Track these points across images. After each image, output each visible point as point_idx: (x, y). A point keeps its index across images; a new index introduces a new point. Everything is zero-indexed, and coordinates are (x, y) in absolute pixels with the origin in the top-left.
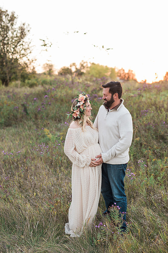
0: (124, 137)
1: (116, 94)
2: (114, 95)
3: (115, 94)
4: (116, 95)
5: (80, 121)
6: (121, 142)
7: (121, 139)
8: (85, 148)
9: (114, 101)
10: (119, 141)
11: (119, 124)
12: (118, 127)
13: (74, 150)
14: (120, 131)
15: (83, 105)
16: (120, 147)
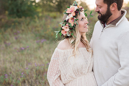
0: (125, 66)
1: (115, 5)
2: (111, 7)
3: (112, 4)
4: (113, 6)
5: (72, 41)
6: (121, 72)
7: (122, 69)
8: (72, 79)
9: (112, 14)
10: (119, 70)
11: (118, 46)
12: (117, 49)
13: (58, 79)
14: (120, 56)
15: (72, 19)
16: (121, 81)
